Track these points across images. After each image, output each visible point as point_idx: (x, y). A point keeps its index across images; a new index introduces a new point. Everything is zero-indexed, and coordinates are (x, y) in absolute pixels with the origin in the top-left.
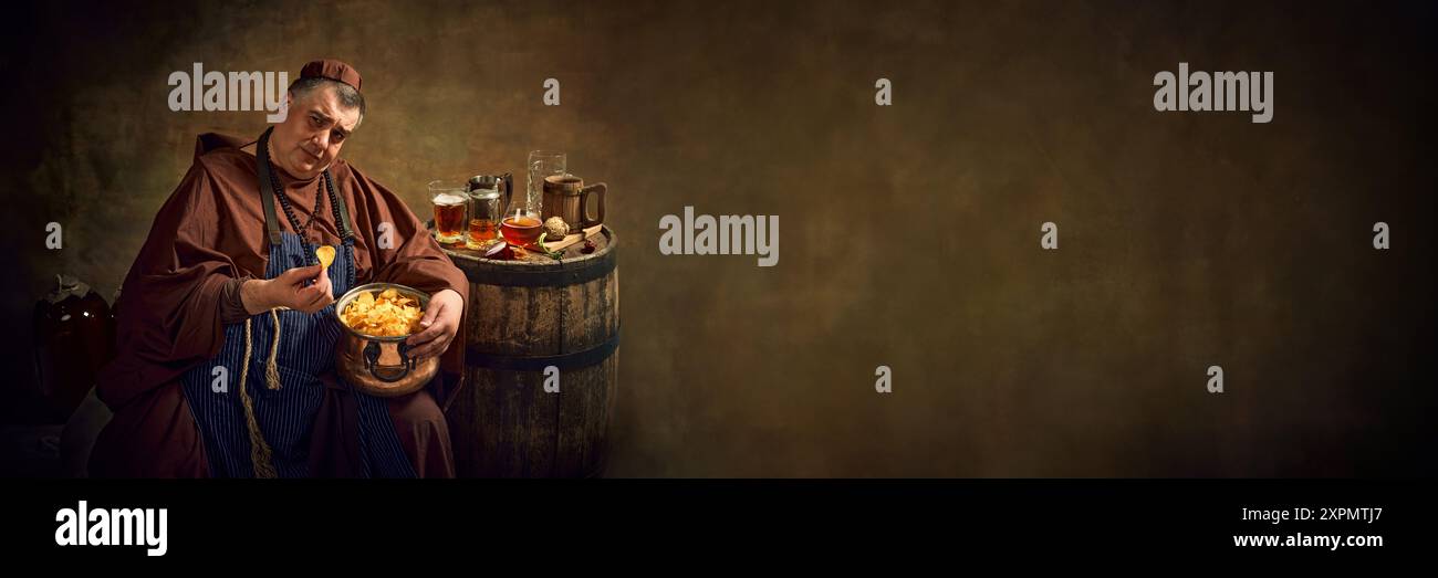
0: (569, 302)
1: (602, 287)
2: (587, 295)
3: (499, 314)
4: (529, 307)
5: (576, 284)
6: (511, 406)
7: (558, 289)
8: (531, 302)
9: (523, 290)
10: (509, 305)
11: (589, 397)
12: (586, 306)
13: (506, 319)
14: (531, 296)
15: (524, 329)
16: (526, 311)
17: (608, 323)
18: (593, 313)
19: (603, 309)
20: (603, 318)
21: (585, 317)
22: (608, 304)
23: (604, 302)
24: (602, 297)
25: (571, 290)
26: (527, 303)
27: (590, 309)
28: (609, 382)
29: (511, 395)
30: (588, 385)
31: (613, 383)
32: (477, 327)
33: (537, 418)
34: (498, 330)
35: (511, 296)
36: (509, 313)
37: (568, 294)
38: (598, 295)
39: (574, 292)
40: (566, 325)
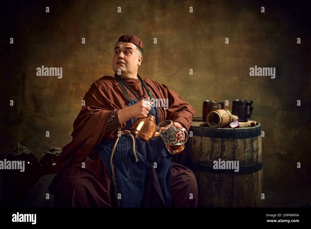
0: (238, 146)
1: (252, 142)
2: (245, 143)
3: (210, 149)
4: (222, 146)
5: (240, 138)
6: (213, 188)
7: (233, 139)
8: (222, 144)
9: (219, 139)
10: (213, 145)
11: (246, 187)
12: (245, 148)
13: (212, 151)
14: (222, 142)
15: (219, 155)
16: (220, 148)
17: (255, 157)
18: (248, 152)
19: (253, 151)
20: (252, 155)
21: (244, 152)
22: (255, 149)
23: (253, 149)
24: (252, 146)
25: (238, 140)
26: (221, 144)
27: (247, 150)
28: (256, 184)
29: (213, 184)
30: (246, 182)
31: (258, 185)
32: (201, 155)
33: (224, 194)
34: (209, 156)
35: (214, 142)
36: (213, 148)
37: (237, 142)
38: (250, 145)
39: (240, 142)
40: (236, 155)
